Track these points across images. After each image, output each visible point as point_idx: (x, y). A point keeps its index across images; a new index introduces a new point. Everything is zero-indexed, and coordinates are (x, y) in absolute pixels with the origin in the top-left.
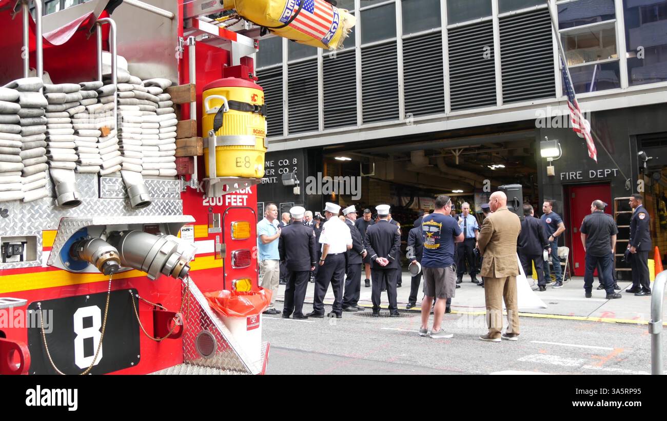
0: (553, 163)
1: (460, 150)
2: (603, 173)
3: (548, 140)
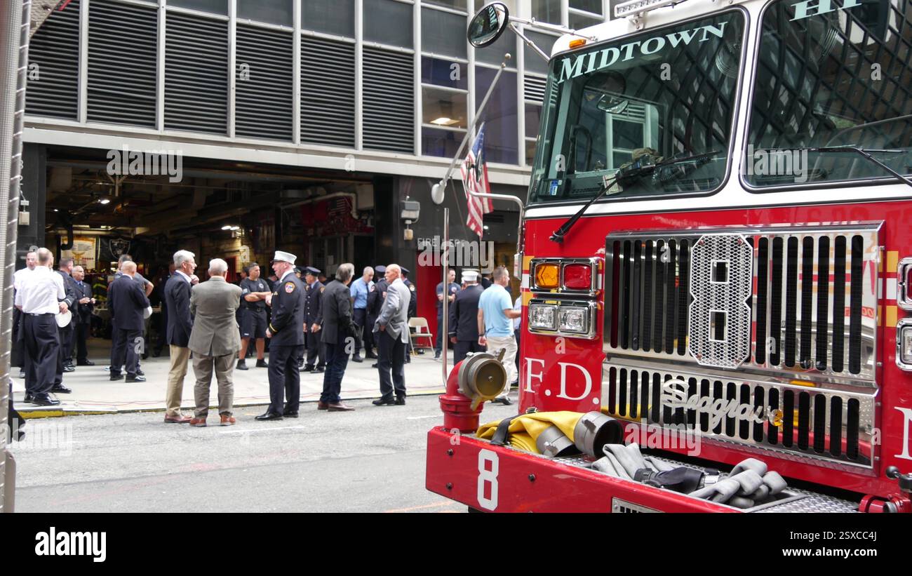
0: (411, 225)
3: (409, 200)
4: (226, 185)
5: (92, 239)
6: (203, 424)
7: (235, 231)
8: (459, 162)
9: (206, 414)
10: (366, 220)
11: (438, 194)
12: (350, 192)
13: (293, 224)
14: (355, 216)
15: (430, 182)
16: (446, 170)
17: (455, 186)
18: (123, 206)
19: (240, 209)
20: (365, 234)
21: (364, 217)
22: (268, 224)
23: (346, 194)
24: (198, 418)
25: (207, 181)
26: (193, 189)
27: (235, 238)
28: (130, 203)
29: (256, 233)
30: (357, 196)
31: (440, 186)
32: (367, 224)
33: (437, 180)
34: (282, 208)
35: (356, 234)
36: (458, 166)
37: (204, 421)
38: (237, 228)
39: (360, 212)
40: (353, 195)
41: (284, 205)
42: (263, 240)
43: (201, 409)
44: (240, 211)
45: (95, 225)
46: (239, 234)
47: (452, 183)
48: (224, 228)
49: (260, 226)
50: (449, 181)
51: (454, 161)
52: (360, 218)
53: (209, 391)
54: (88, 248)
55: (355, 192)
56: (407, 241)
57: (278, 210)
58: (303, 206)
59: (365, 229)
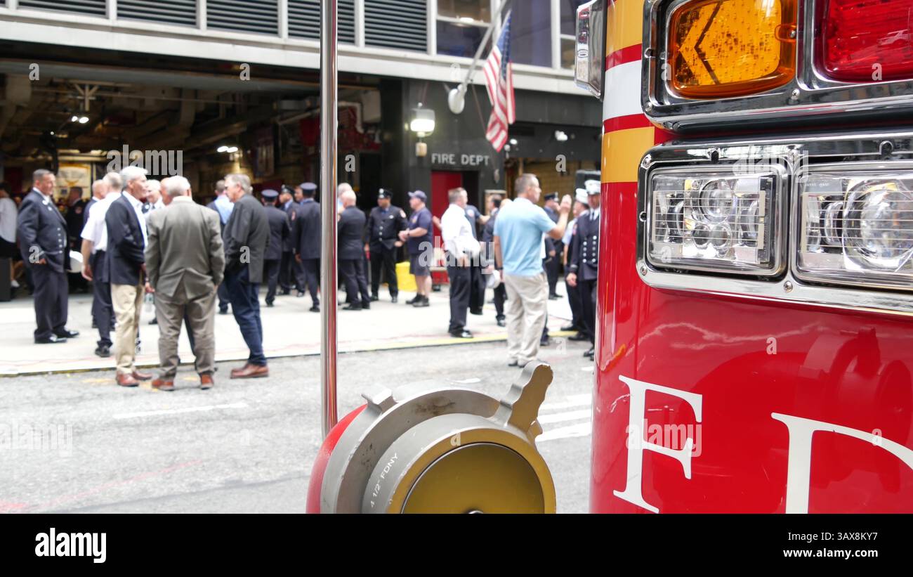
0: (423, 140)
1: (91, 87)
2: (475, 160)
3: (422, 108)
4: (218, 98)
5: (86, 165)
6: (169, 388)
7: (233, 153)
8: (480, 63)
9: (174, 375)
10: (374, 135)
11: (456, 100)
12: (354, 101)
13: (292, 142)
14: (360, 130)
15: (447, 87)
16: (465, 72)
17: (477, 92)
18: (103, 125)
19: (236, 125)
20: (371, 151)
21: (370, 132)
22: (266, 143)
23: (349, 104)
24: (163, 380)
25: (196, 93)
26: (180, 103)
27: (233, 161)
28: (110, 120)
29: (254, 154)
30: (362, 106)
31: (459, 92)
32: (374, 138)
33: (454, 85)
34: (280, 124)
35: (364, 151)
36: (479, 68)
37: (171, 384)
38: (234, 149)
39: (366, 126)
40: (357, 105)
41: (282, 119)
42: (261, 162)
43: (168, 369)
44: (237, 128)
45: (85, 150)
46: (237, 156)
47: (474, 89)
48: (222, 149)
49: (258, 145)
50: (469, 86)
51: (474, 63)
52: (365, 131)
53: (177, 345)
54: (81, 176)
55: (360, 101)
56: (420, 158)
57: (276, 127)
58: (302, 121)
59: (371, 145)
